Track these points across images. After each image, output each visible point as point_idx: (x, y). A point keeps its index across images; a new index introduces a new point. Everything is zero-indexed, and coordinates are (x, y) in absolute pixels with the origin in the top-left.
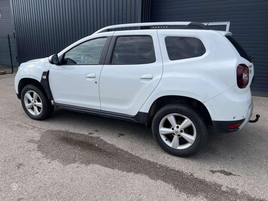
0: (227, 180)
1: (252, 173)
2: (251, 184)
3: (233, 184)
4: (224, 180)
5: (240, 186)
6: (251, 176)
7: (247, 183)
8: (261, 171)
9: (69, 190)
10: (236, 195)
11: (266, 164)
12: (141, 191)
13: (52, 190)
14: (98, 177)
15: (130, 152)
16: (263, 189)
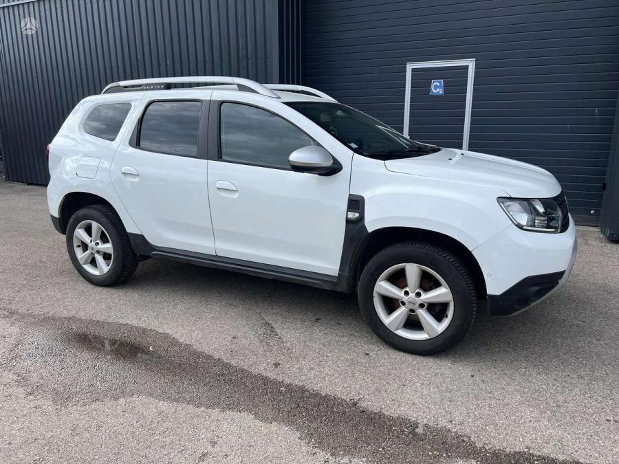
0: (430, 413)
1: (490, 393)
2: (481, 418)
3: (440, 419)
4: (424, 413)
5: (455, 424)
6: (484, 399)
7: (472, 415)
8: (510, 389)
9: (63, 453)
10: (443, 443)
11: (525, 373)
12: (232, 447)
13: (24, 455)
14: (137, 422)
15: (225, 361)
16: (505, 429)
